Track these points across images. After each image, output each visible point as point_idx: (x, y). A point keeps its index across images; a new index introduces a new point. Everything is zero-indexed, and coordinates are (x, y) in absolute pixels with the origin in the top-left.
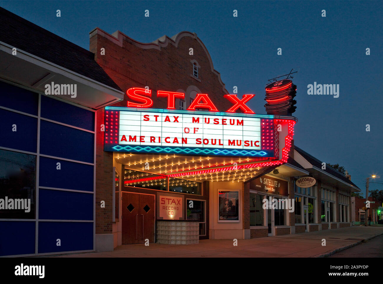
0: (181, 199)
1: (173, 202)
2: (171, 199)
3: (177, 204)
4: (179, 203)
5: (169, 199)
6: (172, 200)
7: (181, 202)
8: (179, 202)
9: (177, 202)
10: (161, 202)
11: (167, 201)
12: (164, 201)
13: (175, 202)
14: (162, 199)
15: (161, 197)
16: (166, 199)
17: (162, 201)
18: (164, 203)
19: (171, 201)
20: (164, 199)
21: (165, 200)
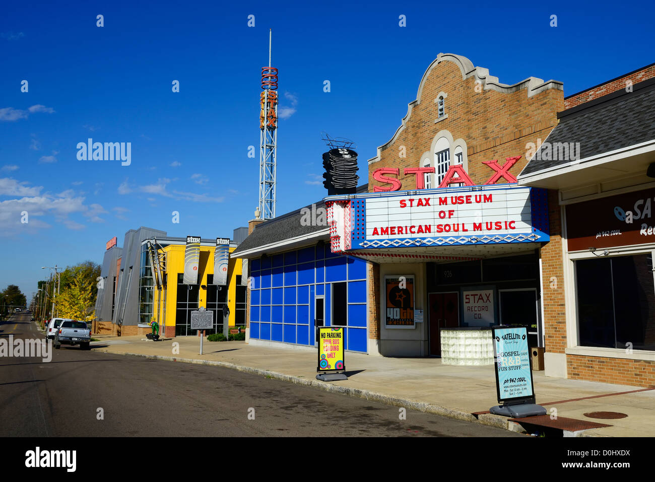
0: (491, 292)
1: (479, 299)
2: (477, 295)
3: (485, 301)
4: (488, 299)
5: (474, 295)
6: (479, 295)
7: (491, 298)
8: (488, 297)
9: (485, 298)
10: (465, 300)
11: (472, 298)
12: (469, 299)
13: (482, 299)
14: (466, 296)
15: (465, 293)
16: (472, 295)
17: (467, 299)
18: (469, 302)
19: (477, 298)
20: (469, 295)
21: (470, 297)
